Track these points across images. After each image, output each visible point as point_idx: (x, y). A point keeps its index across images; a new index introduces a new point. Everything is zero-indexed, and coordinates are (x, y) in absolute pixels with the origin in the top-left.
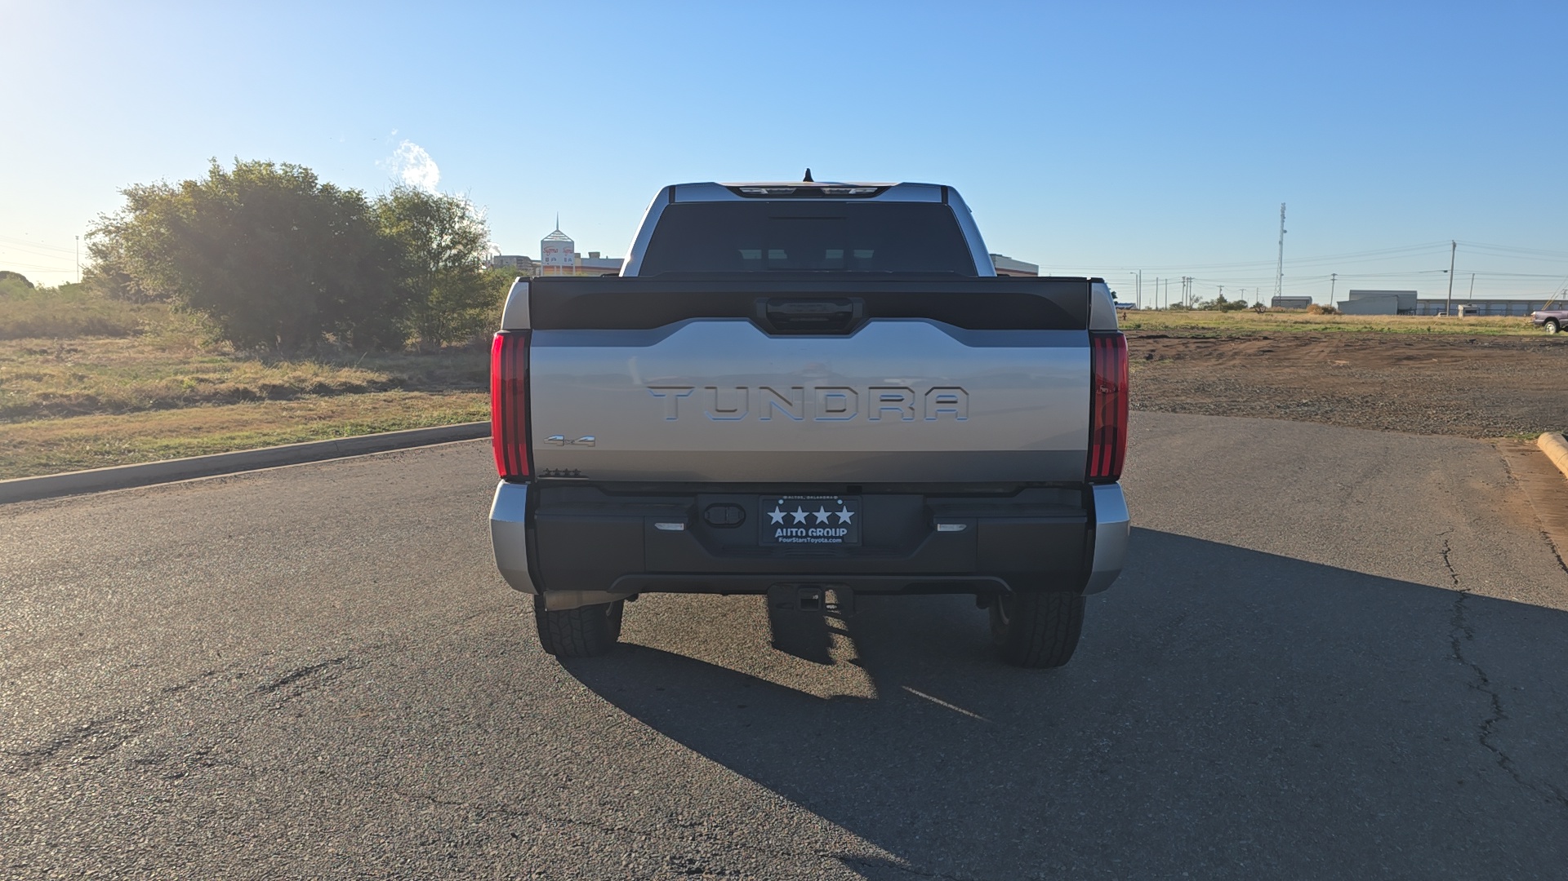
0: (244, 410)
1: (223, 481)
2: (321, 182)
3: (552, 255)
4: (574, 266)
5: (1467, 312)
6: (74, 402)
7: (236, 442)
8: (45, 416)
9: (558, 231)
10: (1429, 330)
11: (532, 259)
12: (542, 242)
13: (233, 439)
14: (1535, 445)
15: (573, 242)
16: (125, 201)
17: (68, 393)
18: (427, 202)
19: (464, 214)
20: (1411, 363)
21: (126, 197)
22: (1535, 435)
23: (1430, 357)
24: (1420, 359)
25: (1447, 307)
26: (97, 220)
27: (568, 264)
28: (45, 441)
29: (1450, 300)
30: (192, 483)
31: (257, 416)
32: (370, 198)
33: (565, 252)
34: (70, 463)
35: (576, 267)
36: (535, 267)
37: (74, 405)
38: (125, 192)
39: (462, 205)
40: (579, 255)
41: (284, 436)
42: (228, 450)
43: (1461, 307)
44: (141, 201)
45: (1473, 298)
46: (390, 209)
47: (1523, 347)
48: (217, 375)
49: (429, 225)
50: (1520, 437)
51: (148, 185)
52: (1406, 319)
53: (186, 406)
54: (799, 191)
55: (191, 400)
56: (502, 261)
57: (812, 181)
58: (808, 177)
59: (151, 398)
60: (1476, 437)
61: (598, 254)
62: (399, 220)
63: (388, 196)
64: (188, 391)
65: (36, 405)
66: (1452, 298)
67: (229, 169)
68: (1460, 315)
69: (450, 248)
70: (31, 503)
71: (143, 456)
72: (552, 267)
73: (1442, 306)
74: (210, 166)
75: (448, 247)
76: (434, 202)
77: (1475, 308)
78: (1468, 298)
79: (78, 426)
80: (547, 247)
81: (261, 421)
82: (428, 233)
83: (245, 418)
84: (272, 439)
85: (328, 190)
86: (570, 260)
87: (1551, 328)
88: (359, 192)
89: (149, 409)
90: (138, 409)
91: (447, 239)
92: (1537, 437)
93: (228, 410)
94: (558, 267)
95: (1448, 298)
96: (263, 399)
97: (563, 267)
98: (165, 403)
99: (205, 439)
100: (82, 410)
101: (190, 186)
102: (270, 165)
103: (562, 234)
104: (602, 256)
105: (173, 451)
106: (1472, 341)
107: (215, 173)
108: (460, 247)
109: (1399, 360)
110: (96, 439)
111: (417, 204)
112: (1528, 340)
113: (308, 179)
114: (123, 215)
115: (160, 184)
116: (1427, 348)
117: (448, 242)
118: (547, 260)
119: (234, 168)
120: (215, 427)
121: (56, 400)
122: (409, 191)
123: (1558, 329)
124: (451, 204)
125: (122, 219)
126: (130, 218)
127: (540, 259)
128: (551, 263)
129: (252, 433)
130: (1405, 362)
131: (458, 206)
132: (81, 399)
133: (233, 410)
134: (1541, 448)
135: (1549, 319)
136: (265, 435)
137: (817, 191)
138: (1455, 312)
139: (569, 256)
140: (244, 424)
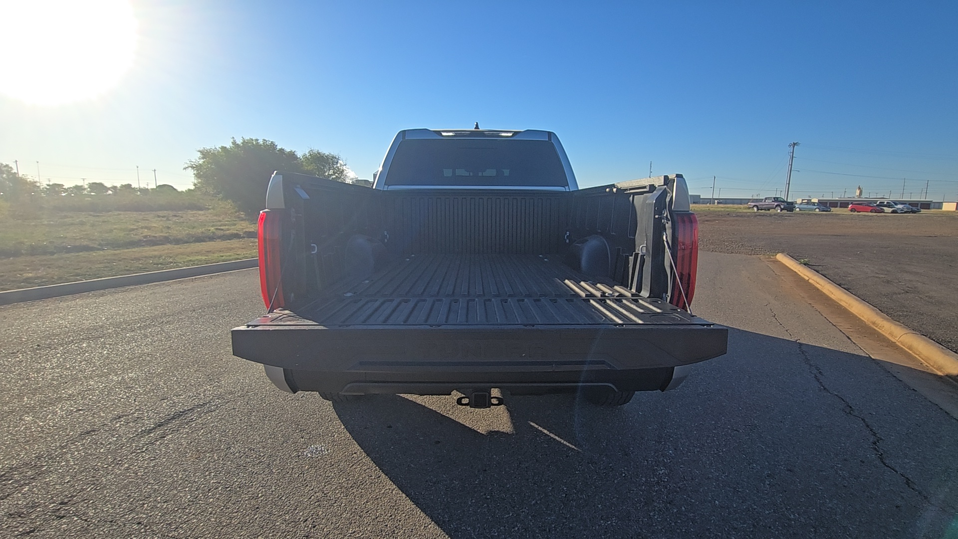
0: (235, 243)
1: (211, 277)
2: (279, 147)
5: (718, 203)
6: (158, 239)
7: (223, 258)
8: (143, 246)
10: (709, 209)
13: (222, 256)
14: (775, 258)
16: (199, 155)
17: (156, 235)
18: (323, 156)
19: (338, 161)
20: (708, 222)
21: (199, 153)
22: (775, 254)
23: (715, 220)
24: (711, 221)
25: (711, 201)
26: (188, 162)
28: (135, 258)
29: (713, 199)
30: (196, 278)
31: (238, 246)
32: (299, 154)
34: (141, 269)
37: (157, 241)
38: (199, 151)
39: (337, 157)
41: (246, 255)
42: (218, 262)
43: (716, 201)
44: (205, 154)
45: (720, 198)
46: (308, 159)
47: (748, 216)
48: (227, 227)
49: (324, 166)
50: (768, 255)
51: (208, 148)
52: (697, 205)
53: (209, 241)
54: (472, 133)
55: (212, 238)
57: (478, 128)
58: (477, 127)
59: (193, 237)
60: (750, 255)
62: (312, 163)
63: (307, 154)
64: (211, 234)
65: (140, 240)
66: (714, 197)
67: (239, 141)
68: (716, 204)
69: (333, 175)
70: (113, 290)
71: (177, 265)
73: (709, 201)
74: (232, 140)
75: (332, 175)
76: (326, 156)
77: (721, 201)
78: (718, 198)
79: (155, 251)
81: (239, 248)
82: (324, 169)
83: (232, 246)
84: (239, 257)
85: (282, 150)
87: (755, 209)
88: (295, 151)
89: (191, 243)
90: (187, 242)
91: (331, 172)
92: (776, 255)
93: (227, 243)
95: (711, 197)
96: (244, 238)
98: (199, 239)
99: (210, 257)
100: (161, 243)
101: (223, 148)
102: (257, 140)
105: (192, 263)
106: (728, 214)
107: (234, 143)
108: (337, 175)
109: (704, 221)
110: (160, 257)
111: (318, 157)
112: (749, 214)
113: (273, 145)
114: (199, 160)
115: (213, 148)
116: (713, 217)
117: (332, 173)
119: (242, 141)
120: (217, 251)
121: (150, 239)
122: (315, 151)
123: (758, 210)
124: (333, 157)
125: (198, 162)
126: (201, 162)
129: (233, 254)
130: (706, 222)
131: (335, 158)
132: (162, 238)
133: (229, 242)
134: (779, 260)
135: (754, 206)
136: (238, 255)
137: (482, 133)
138: (714, 203)
140: (230, 249)
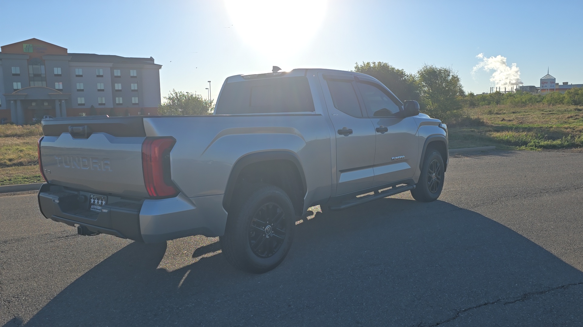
3: (545, 84)
4: (555, 88)
9: (548, 74)
11: (536, 87)
12: (541, 79)
15: (555, 79)
27: (552, 88)
33: (551, 83)
35: (556, 89)
36: (538, 90)
40: (558, 84)
56: (523, 88)
61: (567, 83)
72: (545, 90)
76: (438, 71)
80: (543, 81)
86: (553, 86)
94: (548, 89)
97: (550, 89)
103: (550, 75)
104: (569, 84)
118: (543, 87)
124: (444, 71)
127: (540, 86)
128: (544, 88)
131: (447, 71)
139: (553, 84)
